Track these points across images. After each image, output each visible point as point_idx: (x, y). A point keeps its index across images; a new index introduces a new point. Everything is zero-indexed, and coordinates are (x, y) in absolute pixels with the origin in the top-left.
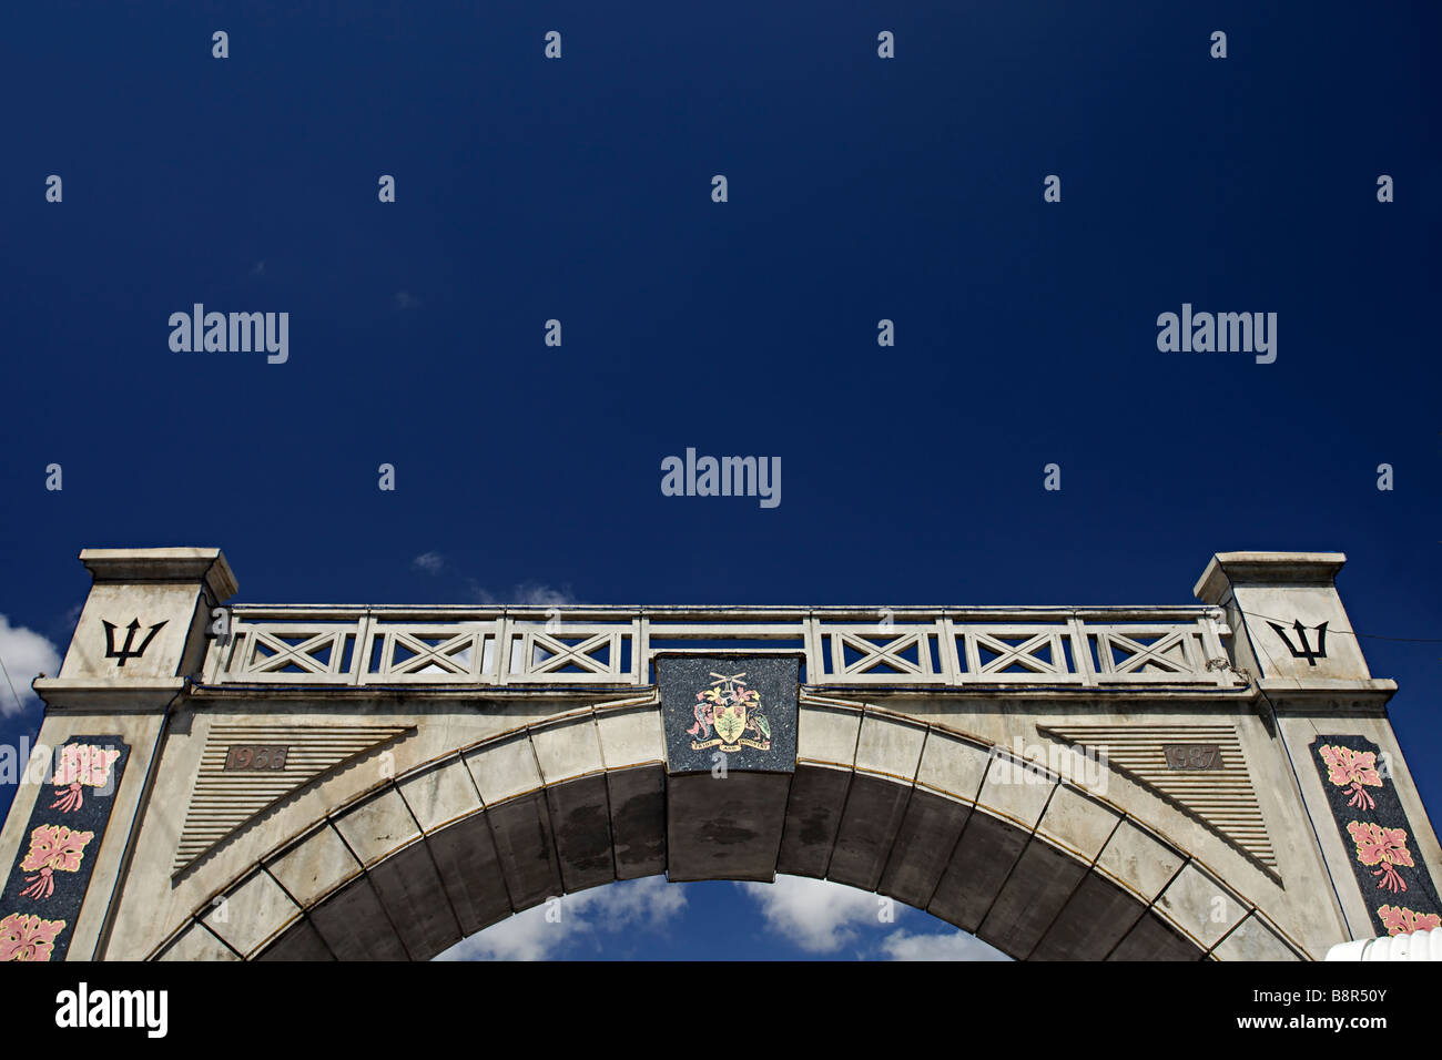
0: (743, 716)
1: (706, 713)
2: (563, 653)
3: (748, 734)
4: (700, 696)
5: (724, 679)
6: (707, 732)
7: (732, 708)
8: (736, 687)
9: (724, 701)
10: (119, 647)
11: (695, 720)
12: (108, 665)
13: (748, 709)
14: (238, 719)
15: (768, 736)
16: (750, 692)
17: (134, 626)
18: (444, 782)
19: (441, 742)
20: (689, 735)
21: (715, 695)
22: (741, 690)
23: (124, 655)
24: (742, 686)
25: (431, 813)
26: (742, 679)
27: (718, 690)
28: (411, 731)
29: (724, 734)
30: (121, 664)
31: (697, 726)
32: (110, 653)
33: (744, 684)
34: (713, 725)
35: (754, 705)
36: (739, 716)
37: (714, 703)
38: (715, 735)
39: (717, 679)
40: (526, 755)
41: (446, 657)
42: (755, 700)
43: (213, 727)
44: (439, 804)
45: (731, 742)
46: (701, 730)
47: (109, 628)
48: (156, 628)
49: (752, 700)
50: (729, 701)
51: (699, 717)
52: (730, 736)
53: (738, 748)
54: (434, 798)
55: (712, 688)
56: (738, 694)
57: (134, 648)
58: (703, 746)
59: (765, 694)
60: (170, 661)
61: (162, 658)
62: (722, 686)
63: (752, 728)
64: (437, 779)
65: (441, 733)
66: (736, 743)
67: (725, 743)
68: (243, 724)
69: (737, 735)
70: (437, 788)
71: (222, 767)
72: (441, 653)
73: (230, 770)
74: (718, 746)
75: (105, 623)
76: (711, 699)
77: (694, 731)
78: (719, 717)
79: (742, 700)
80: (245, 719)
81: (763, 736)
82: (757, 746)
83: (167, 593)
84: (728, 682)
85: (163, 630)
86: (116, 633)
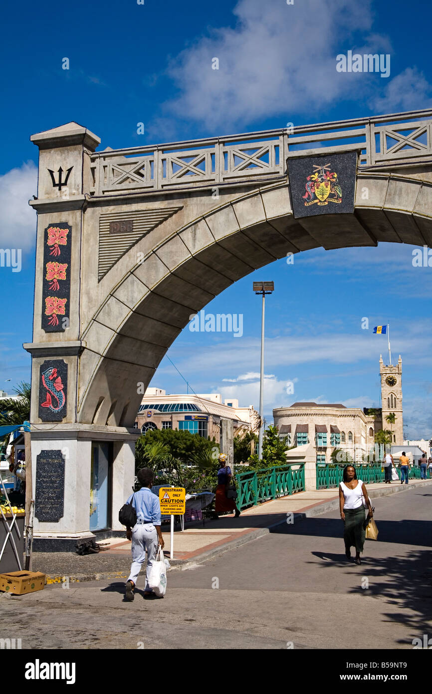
0: (329, 186)
1: (311, 186)
2: (247, 159)
3: (331, 196)
4: (308, 179)
5: (320, 168)
6: (312, 196)
7: (324, 183)
8: (325, 171)
9: (320, 180)
10: (57, 182)
11: (306, 191)
12: (55, 190)
13: (331, 183)
14: (111, 209)
15: (341, 196)
16: (332, 174)
17: (60, 171)
18: (198, 232)
19: (195, 212)
20: (303, 199)
21: (315, 177)
22: (328, 173)
23: (60, 185)
24: (328, 171)
25: (194, 246)
26: (329, 167)
27: (317, 174)
28: (181, 208)
29: (319, 197)
30: (60, 189)
31: (307, 194)
32: (55, 185)
33: (330, 169)
34: (314, 193)
35: (334, 180)
36: (327, 187)
37: (315, 181)
38: (316, 198)
39: (316, 168)
40: (232, 215)
41: (194, 167)
42: (335, 178)
43: (101, 215)
44: (197, 241)
45: (323, 200)
46: (309, 196)
47: (51, 172)
48: (70, 170)
49: (334, 178)
50: (322, 179)
51: (309, 189)
52: (323, 198)
53: (326, 203)
54: (194, 239)
55: (314, 174)
56: (326, 175)
57: (63, 181)
58: (310, 204)
59: (339, 174)
60: (78, 186)
61: (75, 185)
62: (319, 172)
63: (333, 192)
64: (195, 230)
65: (194, 208)
66: (325, 201)
67: (320, 201)
68: (113, 212)
69: (326, 197)
70: (195, 234)
71: (109, 232)
72: (192, 166)
73: (112, 233)
74: (317, 203)
75: (49, 170)
76: (313, 179)
77: (305, 197)
78: (318, 188)
79: (328, 178)
80: (114, 209)
81: (338, 196)
82: (336, 201)
83: (70, 153)
84: (322, 169)
85: (73, 171)
86: (54, 174)
